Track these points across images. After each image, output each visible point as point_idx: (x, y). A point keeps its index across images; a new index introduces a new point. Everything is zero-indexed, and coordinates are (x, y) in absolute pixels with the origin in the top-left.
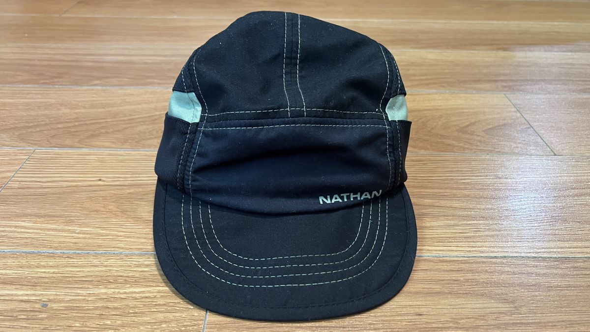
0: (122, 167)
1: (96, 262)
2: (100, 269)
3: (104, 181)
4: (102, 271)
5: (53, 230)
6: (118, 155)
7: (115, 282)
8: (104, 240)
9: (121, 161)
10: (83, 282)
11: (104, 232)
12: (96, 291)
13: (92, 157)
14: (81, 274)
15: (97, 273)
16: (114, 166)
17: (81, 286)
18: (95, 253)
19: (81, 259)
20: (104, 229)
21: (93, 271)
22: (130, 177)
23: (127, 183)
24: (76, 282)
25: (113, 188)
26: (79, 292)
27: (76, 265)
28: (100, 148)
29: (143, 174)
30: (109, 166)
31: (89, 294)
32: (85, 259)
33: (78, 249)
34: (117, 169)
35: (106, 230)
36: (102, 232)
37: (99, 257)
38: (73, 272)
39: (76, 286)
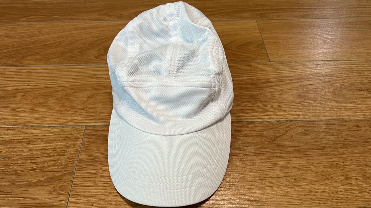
0: (39, 77)
1: (27, 132)
2: (29, 135)
3: (30, 86)
4: (30, 136)
5: (5, 115)
6: (37, 69)
7: (37, 141)
8: (31, 119)
9: (39, 73)
10: (22, 142)
11: (31, 115)
12: (28, 146)
13: (24, 71)
14: (20, 138)
15: (28, 137)
16: (35, 76)
17: (20, 144)
18: (27, 127)
19: (20, 130)
20: (31, 113)
21: (26, 136)
22: (44, 83)
23: (42, 87)
24: (18, 142)
25: (35, 90)
26: (20, 147)
27: (17, 133)
28: (28, 65)
29: (50, 81)
30: (33, 76)
31: (25, 148)
32: (22, 130)
33: (18, 125)
34: (37, 78)
35: (32, 114)
36: (30, 115)
37: (29, 129)
38: (17, 137)
39: (18, 144)
